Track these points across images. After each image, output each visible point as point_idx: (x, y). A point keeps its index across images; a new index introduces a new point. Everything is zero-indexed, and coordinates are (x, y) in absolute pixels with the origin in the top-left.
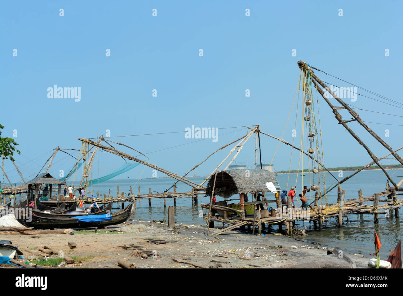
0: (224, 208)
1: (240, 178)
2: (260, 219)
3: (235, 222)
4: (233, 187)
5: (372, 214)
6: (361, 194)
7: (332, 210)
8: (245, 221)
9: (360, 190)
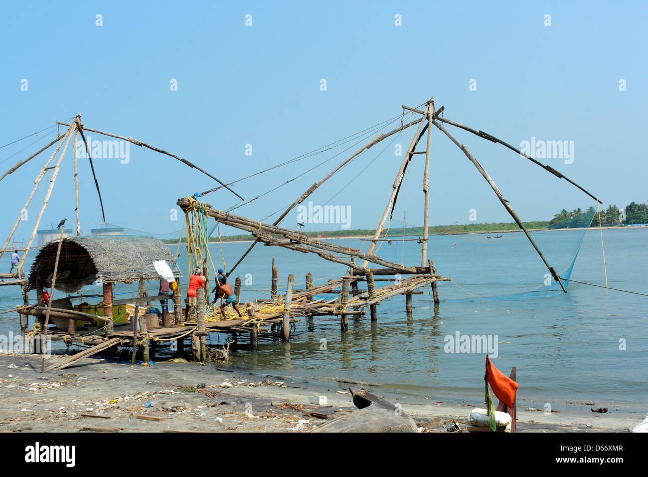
0: (69, 313)
1: (103, 251)
2: (146, 333)
3: (94, 340)
4: (84, 270)
5: (337, 315)
6: (311, 282)
7: (268, 311)
8: (114, 337)
9: (309, 274)
